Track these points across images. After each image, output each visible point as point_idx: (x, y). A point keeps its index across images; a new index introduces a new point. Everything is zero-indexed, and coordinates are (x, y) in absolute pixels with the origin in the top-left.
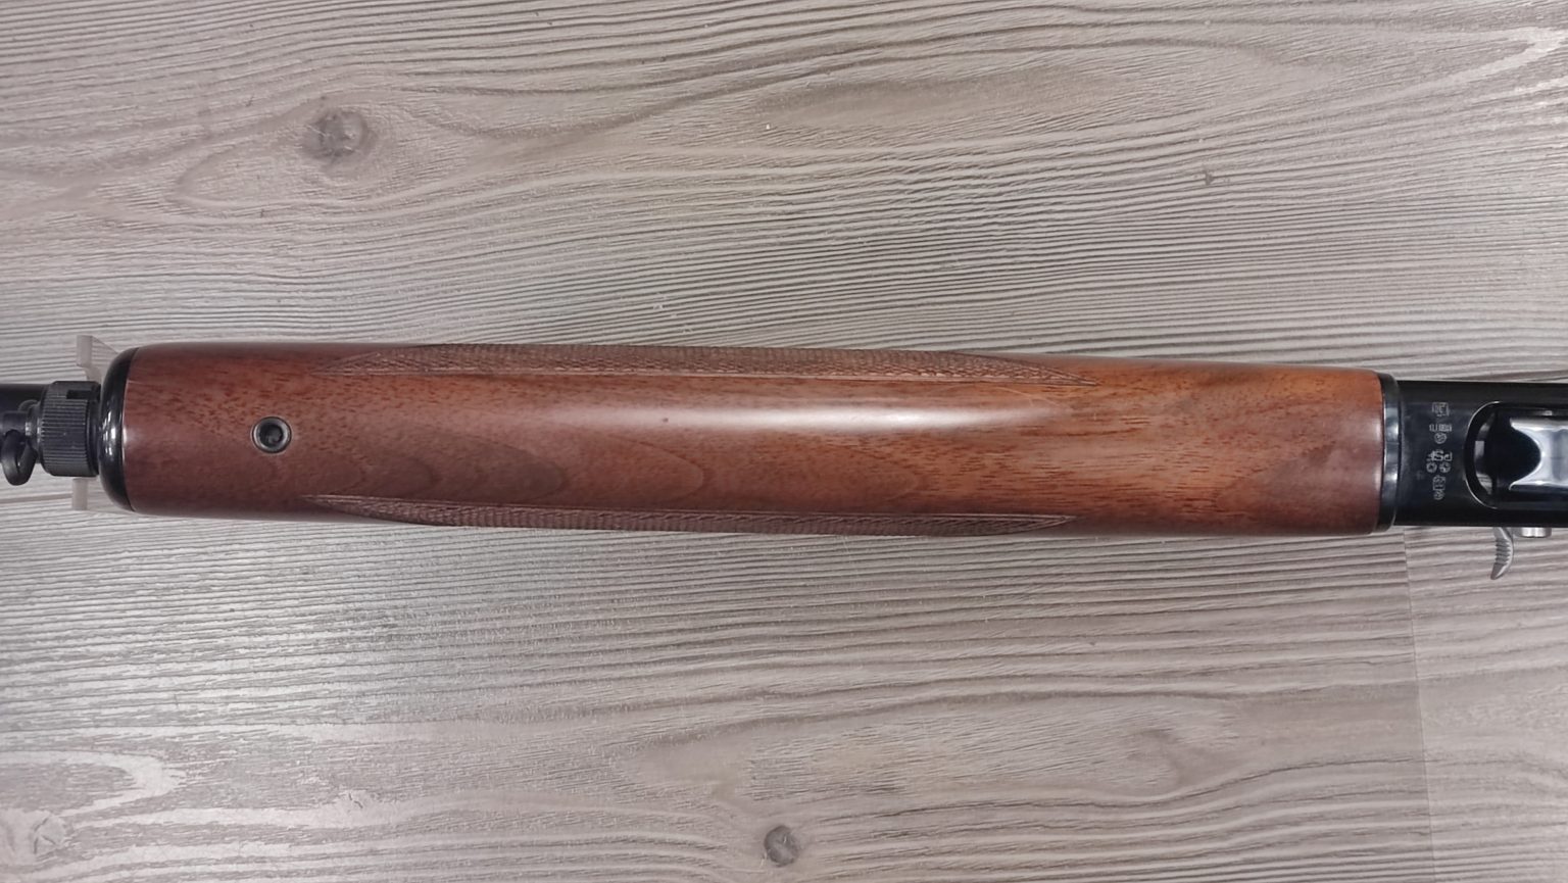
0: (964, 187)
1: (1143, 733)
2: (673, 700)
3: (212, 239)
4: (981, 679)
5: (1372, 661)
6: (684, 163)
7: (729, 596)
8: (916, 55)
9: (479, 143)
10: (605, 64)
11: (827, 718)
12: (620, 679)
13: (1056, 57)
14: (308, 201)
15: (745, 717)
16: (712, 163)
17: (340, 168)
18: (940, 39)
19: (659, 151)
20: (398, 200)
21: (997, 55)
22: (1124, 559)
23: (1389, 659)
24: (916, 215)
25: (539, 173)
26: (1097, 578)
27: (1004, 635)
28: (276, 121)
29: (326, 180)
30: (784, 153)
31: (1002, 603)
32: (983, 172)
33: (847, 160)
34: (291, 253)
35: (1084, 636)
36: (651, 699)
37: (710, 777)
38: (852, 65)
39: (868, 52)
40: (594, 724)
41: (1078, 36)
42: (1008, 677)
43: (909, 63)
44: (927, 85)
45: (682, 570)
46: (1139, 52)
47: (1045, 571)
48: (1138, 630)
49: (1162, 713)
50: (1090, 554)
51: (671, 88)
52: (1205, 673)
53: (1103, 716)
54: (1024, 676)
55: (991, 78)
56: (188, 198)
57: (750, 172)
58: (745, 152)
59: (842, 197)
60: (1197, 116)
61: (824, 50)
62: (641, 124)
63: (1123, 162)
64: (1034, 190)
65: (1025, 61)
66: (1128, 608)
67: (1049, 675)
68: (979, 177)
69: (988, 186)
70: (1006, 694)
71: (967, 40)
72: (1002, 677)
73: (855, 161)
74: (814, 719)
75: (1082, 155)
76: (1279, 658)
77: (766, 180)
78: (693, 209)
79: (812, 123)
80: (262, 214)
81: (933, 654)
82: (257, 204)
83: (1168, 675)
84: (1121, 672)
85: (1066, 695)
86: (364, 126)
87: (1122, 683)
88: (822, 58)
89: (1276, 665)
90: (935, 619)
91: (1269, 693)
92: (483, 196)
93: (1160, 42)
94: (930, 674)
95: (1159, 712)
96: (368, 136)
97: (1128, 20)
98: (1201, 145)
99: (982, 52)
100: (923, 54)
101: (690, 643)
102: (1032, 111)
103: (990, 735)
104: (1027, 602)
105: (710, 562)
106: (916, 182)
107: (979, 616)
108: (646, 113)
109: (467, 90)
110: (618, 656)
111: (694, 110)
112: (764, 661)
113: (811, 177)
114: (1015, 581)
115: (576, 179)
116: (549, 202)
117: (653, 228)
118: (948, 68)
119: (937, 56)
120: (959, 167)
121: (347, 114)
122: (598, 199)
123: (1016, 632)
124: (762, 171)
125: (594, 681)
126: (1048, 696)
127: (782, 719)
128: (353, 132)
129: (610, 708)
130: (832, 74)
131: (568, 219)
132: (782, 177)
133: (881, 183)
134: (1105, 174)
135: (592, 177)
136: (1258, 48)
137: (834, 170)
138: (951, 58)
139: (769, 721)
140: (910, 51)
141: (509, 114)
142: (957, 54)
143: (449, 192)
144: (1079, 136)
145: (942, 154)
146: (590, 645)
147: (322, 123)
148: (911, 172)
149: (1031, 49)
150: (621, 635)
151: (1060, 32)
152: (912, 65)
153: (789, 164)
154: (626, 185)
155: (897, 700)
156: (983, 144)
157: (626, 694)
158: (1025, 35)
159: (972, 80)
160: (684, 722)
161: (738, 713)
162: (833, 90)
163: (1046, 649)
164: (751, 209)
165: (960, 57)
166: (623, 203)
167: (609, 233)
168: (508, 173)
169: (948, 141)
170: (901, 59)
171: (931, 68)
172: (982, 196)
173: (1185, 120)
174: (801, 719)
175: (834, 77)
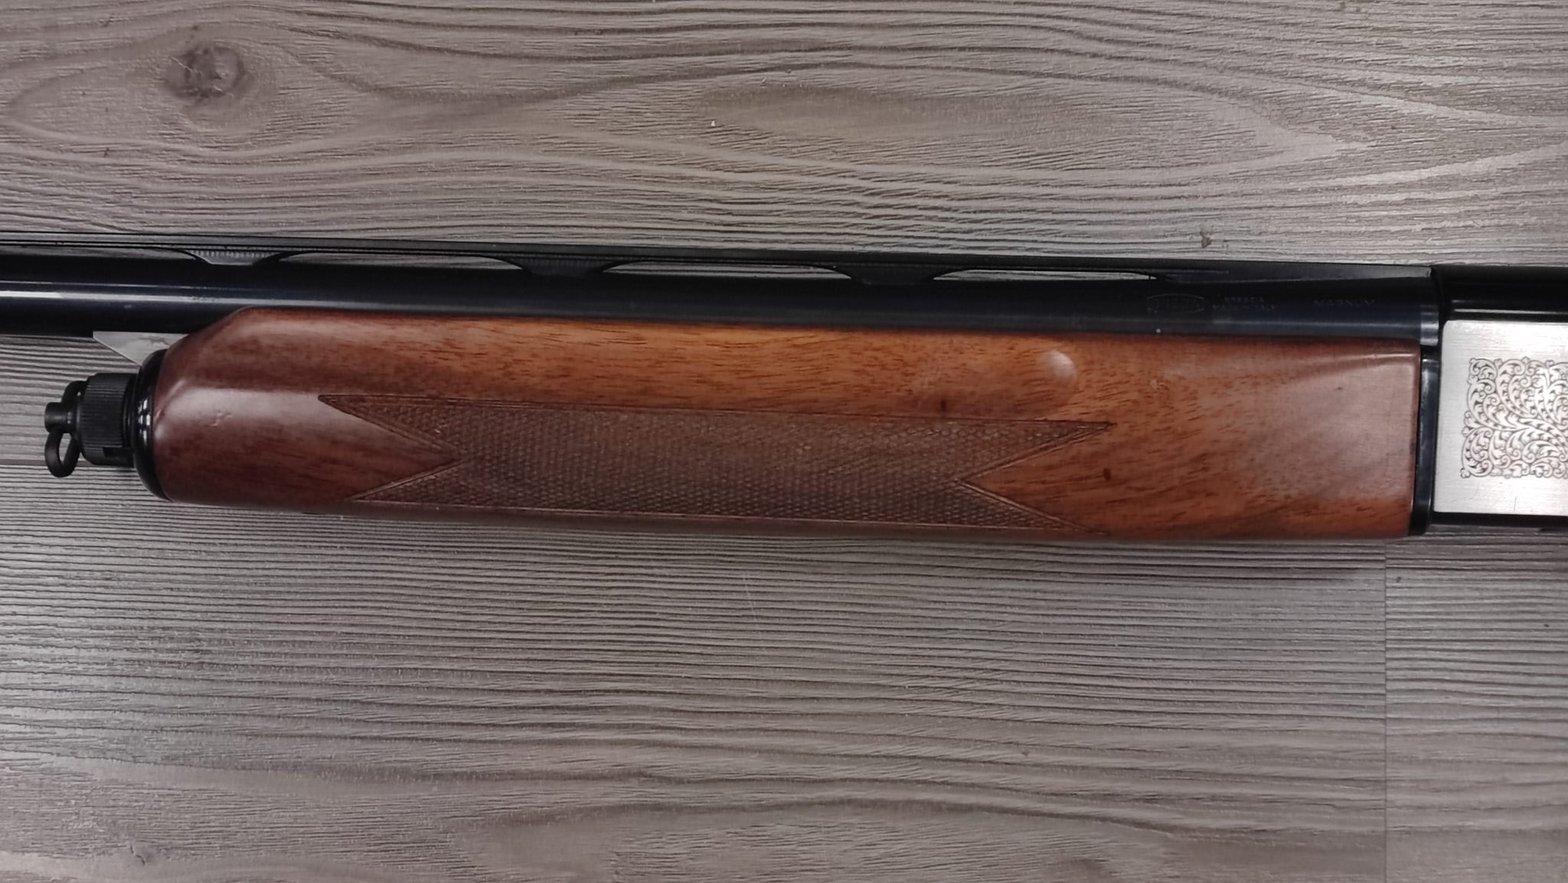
0: (930, 218)
1: (1074, 862)
2: (532, 772)
3: (42, 176)
4: (894, 781)
5: (1337, 804)
6: (612, 153)
7: (611, 657)
8: (891, 63)
9: (374, 101)
10: (532, 29)
11: (710, 810)
12: (471, 741)
13: (1048, 86)
14: (163, 145)
15: (614, 800)
16: (643, 156)
17: (205, 111)
18: (920, 49)
19: (584, 135)
20: (270, 156)
21: (982, 75)
22: (1071, 660)
23: (1357, 803)
24: (872, 244)
25: (442, 144)
26: (1037, 678)
27: (924, 734)
28: (131, 47)
29: (188, 123)
30: (729, 156)
31: (928, 696)
32: (954, 204)
33: (800, 173)
34: (135, 202)
35: (1017, 744)
36: (506, 769)
37: (565, 867)
38: (817, 66)
39: (837, 53)
40: (431, 792)
41: (1073, 64)
42: (925, 782)
43: (883, 71)
44: (901, 99)
45: (559, 621)
46: (1142, 91)
47: (980, 665)
48: (1079, 743)
49: (1098, 841)
50: (1032, 650)
51: (606, 66)
52: (1150, 800)
53: (1029, 837)
54: (943, 783)
55: (972, 99)
56: (18, 125)
57: (688, 172)
58: (684, 149)
59: (791, 214)
60: (1196, 172)
61: (787, 45)
62: (567, 102)
63: (1112, 212)
64: (1008, 231)
65: (1012, 85)
66: (1069, 716)
67: (973, 785)
68: (948, 210)
69: (957, 220)
70: (922, 803)
71: (949, 54)
72: (918, 782)
73: (809, 174)
74: (695, 811)
75: (1066, 198)
76: (1234, 790)
77: (703, 184)
78: (617, 206)
79: (764, 125)
80: (107, 153)
81: (841, 748)
82: (101, 141)
83: (1109, 797)
84: (1054, 789)
85: (990, 809)
86: (240, 66)
87: (1055, 802)
88: (783, 54)
89: (1230, 799)
90: (847, 707)
91: (1218, 830)
92: (372, 162)
93: (1166, 82)
94: (837, 771)
95: (1093, 840)
96: (242, 79)
97: (1133, 54)
98: (1199, 203)
99: (966, 69)
100: (898, 63)
101: (558, 707)
102: (1014, 142)
103: (897, 848)
104: (955, 698)
105: (593, 614)
106: (876, 207)
107: (899, 708)
108: (574, 91)
109: (366, 39)
110: (472, 715)
111: (630, 95)
112: (644, 737)
113: (758, 187)
114: (944, 673)
115: (483, 156)
116: (449, 178)
117: (568, 223)
118: (928, 82)
119: (914, 67)
120: (926, 195)
121: (221, 50)
122: (506, 182)
123: (939, 731)
124: (700, 173)
125: (440, 740)
126: (969, 809)
127: (658, 807)
128: (226, 71)
129: (455, 775)
130: (793, 73)
131: (468, 200)
132: (723, 183)
133: (836, 203)
134: (1090, 223)
135: (501, 155)
136: (1271, 105)
137: (783, 182)
138: (931, 72)
139: (642, 807)
140: (885, 59)
141: (414, 72)
142: (939, 68)
143: (335, 154)
144: (1066, 176)
145: (908, 178)
146: (440, 698)
147: (190, 57)
148: (872, 194)
149: (1021, 73)
150: (477, 689)
151: (1056, 58)
152: (886, 74)
153: (733, 168)
154: (541, 170)
155: (796, 797)
156: (957, 172)
157: (477, 760)
158: (1015, 56)
159: (951, 100)
160: (541, 800)
161: (606, 795)
162: (792, 92)
163: (972, 754)
164: (685, 215)
165: (940, 73)
166: (535, 189)
167: (514, 222)
168: (405, 140)
169: (918, 165)
170: (872, 66)
171: (905, 80)
172: (949, 232)
174: (680, 809)
175: (795, 76)
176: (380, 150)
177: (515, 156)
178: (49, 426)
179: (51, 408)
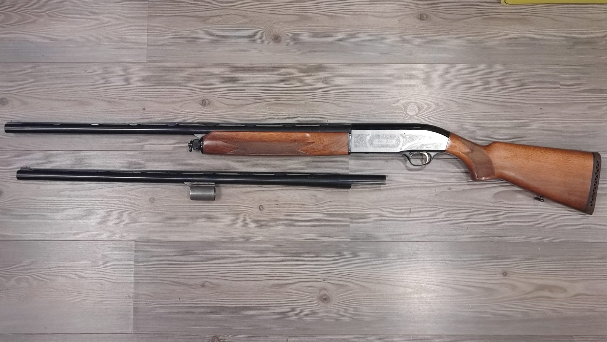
1: (313, 195)
6: (255, 111)
9: (226, 106)
10: (245, 96)
11: (269, 191)
14: (200, 111)
16: (259, 112)
17: (205, 107)
19: (252, 109)
20: (213, 112)
25: (234, 111)
28: (195, 99)
29: (203, 109)
30: (270, 112)
33: (278, 113)
34: (197, 118)
37: (251, 198)
38: (279, 100)
41: (311, 100)
44: (290, 104)
46: (320, 103)
51: (254, 101)
55: (299, 104)
57: (265, 114)
58: (264, 111)
59: (277, 118)
60: (326, 112)
61: (277, 98)
62: (250, 105)
64: (304, 120)
69: (297, 119)
74: (267, 191)
75: (311, 116)
77: (267, 115)
78: (256, 118)
79: (274, 108)
80: (193, 112)
82: (192, 111)
85: (303, 189)
86: (209, 101)
91: (330, 191)
92: (226, 113)
93: (323, 102)
95: (315, 192)
96: (209, 103)
98: (327, 116)
99: (298, 101)
102: (304, 109)
103: (292, 194)
106: (288, 117)
108: (251, 104)
109: (225, 98)
111: (257, 104)
113: (273, 115)
115: (239, 112)
116: (235, 115)
118: (294, 102)
119: (292, 100)
120: (294, 116)
121: (206, 99)
122: (242, 115)
128: (207, 102)
129: (238, 187)
131: (238, 118)
132: (269, 115)
133: (283, 117)
134: (313, 119)
135: (242, 112)
136: (336, 104)
137: (276, 115)
139: (261, 190)
140: (288, 99)
141: (230, 102)
142: (295, 100)
143: (222, 112)
144: (311, 113)
145: (292, 114)
147: (203, 100)
149: (305, 101)
152: (289, 101)
154: (246, 114)
156: (297, 113)
158: (304, 99)
159: (296, 104)
160: (249, 190)
161: (256, 189)
162: (277, 103)
164: (264, 119)
166: (246, 116)
168: (230, 110)
169: (293, 112)
171: (291, 102)
173: (325, 113)
174: (266, 191)
175: (277, 102)
176: (227, 112)
177: (243, 112)
178: (189, 146)
179: (189, 144)
